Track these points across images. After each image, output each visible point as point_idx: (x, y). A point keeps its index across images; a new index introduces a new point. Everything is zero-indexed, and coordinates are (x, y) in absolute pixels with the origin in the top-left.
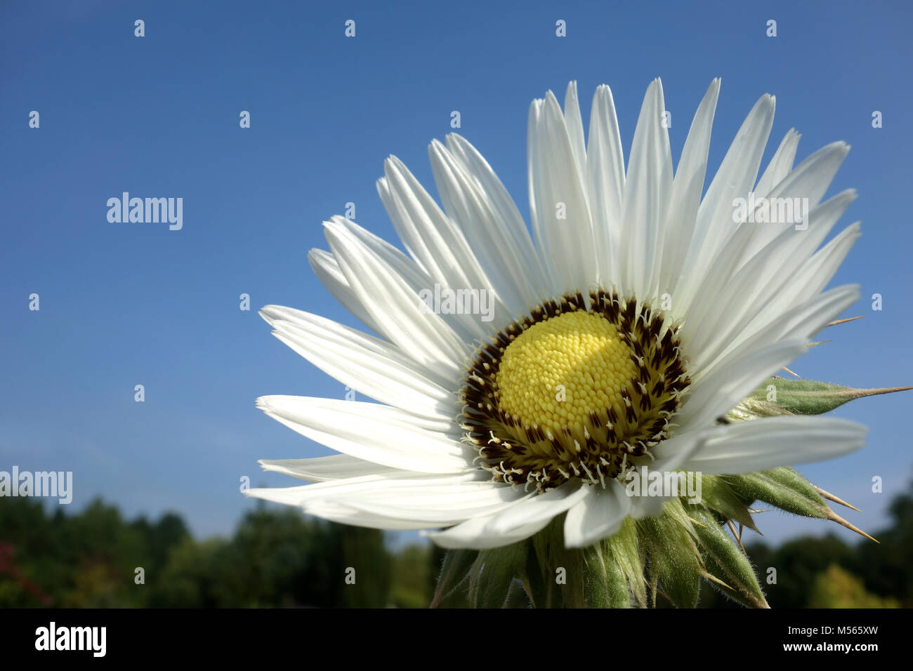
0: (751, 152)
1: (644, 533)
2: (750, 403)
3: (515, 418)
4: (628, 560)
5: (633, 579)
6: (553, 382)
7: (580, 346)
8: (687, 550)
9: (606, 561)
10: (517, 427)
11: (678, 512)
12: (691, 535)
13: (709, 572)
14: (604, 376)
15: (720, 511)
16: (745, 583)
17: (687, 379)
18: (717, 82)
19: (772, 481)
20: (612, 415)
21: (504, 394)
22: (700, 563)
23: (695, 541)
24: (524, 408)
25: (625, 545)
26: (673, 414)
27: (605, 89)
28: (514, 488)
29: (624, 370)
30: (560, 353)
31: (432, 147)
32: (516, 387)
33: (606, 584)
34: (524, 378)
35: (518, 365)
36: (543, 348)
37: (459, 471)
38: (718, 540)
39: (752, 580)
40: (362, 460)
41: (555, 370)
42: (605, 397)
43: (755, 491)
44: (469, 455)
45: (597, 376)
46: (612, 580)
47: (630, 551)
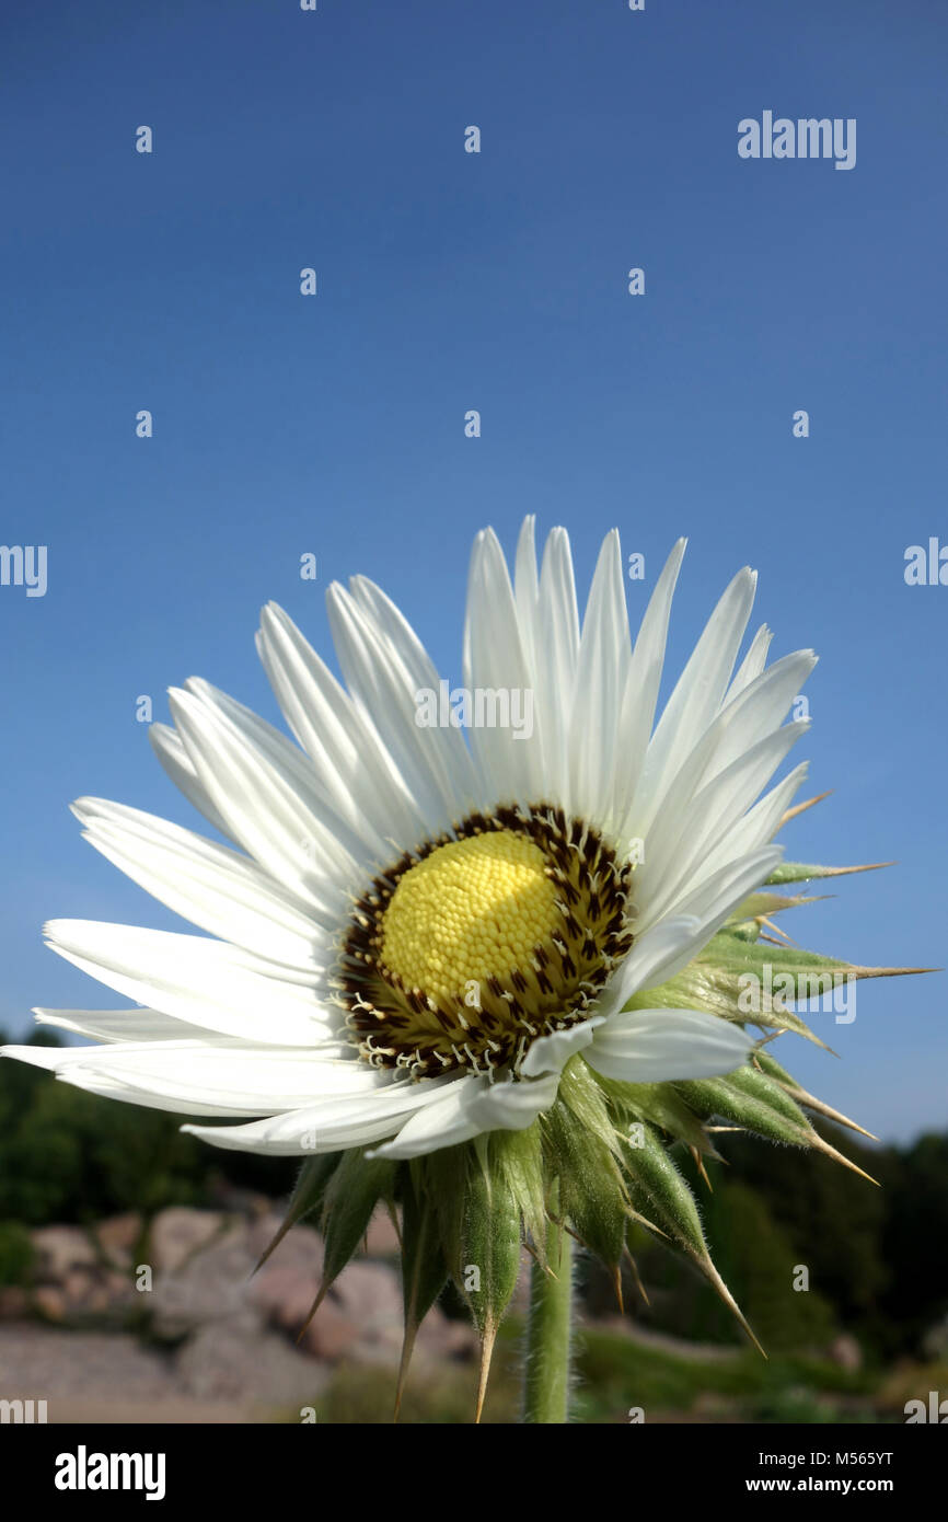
0: (727, 638)
1: (551, 1149)
2: (715, 976)
3: (395, 976)
4: (525, 1186)
5: (529, 1214)
6: (444, 930)
7: (489, 882)
8: (608, 1177)
9: (493, 1186)
10: (398, 988)
11: (600, 1120)
12: (615, 1156)
13: (637, 1210)
14: (513, 927)
15: (663, 1126)
16: (683, 1228)
17: (629, 937)
18: (683, 542)
19: (734, 1088)
20: (519, 981)
21: (387, 941)
22: (624, 1196)
23: (621, 1165)
24: (407, 963)
25: (523, 1164)
26: (600, 987)
27: (561, 533)
28: (383, 1071)
29: (542, 920)
30: (461, 892)
31: (330, 592)
32: (400, 934)
33: (490, 1217)
34: (412, 922)
35: (407, 903)
36: (440, 882)
37: (315, 1044)
38: (652, 1165)
39: (693, 1226)
40: (175, 1019)
41: (449, 914)
42: (510, 955)
43: (708, 1100)
44: (335, 1023)
45: (504, 926)
46: (499, 1212)
47: (529, 1173)
